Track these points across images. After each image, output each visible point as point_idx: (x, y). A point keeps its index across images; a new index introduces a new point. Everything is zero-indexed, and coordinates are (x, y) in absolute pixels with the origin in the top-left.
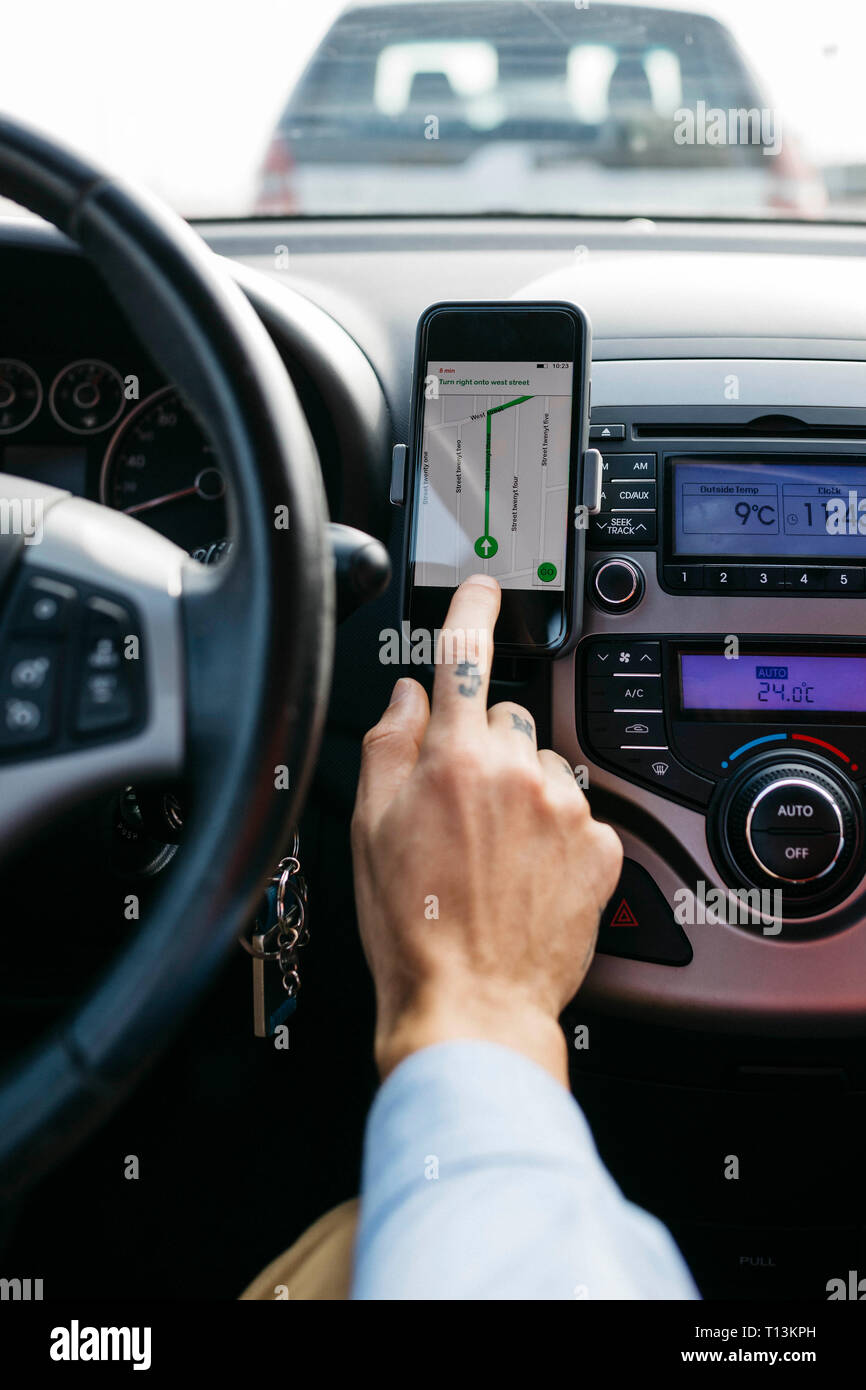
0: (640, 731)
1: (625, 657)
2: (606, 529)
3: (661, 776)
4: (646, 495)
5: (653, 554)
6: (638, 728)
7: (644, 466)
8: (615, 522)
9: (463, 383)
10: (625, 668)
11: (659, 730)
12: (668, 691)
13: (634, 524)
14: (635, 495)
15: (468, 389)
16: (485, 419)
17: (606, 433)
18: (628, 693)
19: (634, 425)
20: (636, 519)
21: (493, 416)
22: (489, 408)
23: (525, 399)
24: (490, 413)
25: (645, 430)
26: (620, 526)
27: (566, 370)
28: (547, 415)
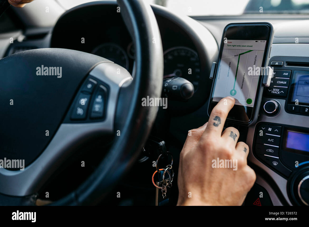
0: (271, 151)
1: (270, 129)
2: (271, 92)
3: (275, 166)
4: (285, 83)
5: (285, 101)
6: (270, 150)
7: (287, 74)
8: (274, 90)
9: (234, 46)
10: (269, 132)
11: (277, 152)
12: (282, 141)
13: (280, 91)
14: (282, 82)
15: (235, 48)
16: (238, 56)
17: (277, 64)
18: (269, 140)
19: (286, 62)
20: (281, 89)
21: (241, 56)
22: (240, 53)
23: (250, 51)
24: (240, 55)
25: (289, 64)
26: (275, 91)
27: (264, 43)
28: (256, 56)
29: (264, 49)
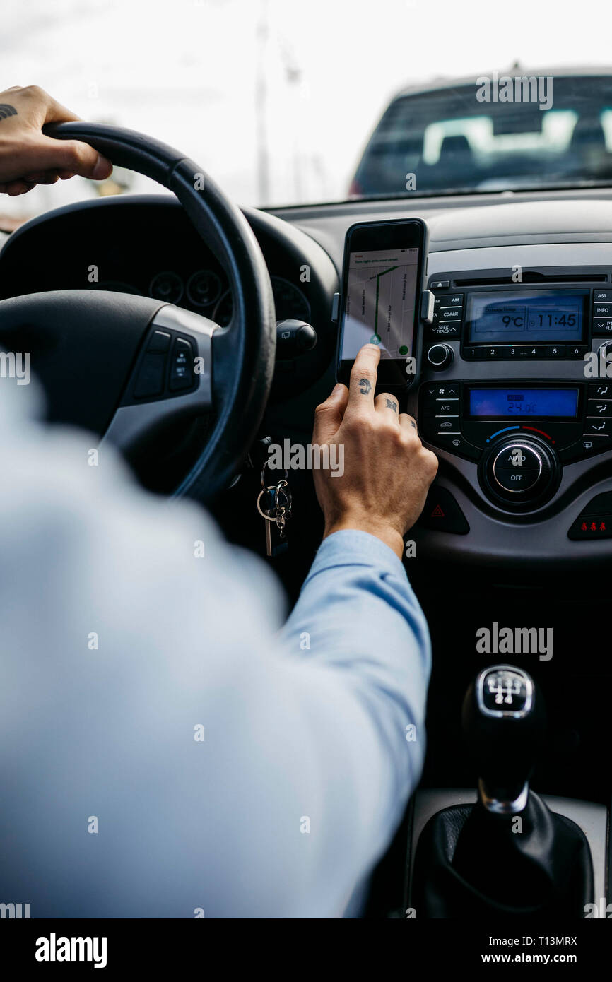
0: (448, 425)
1: (442, 391)
2: (436, 331)
3: (457, 446)
4: (457, 314)
5: (459, 342)
6: (446, 424)
7: (457, 300)
8: (441, 327)
9: (366, 262)
10: (442, 396)
11: (456, 425)
12: (463, 407)
13: (450, 328)
14: (451, 314)
15: (369, 265)
16: (376, 279)
17: (440, 285)
18: (443, 408)
19: (455, 281)
20: (451, 325)
21: (380, 277)
22: (379, 273)
23: (396, 267)
24: (379, 275)
25: (459, 283)
26: (444, 329)
27: (416, 252)
28: (405, 275)
29: (416, 262)
